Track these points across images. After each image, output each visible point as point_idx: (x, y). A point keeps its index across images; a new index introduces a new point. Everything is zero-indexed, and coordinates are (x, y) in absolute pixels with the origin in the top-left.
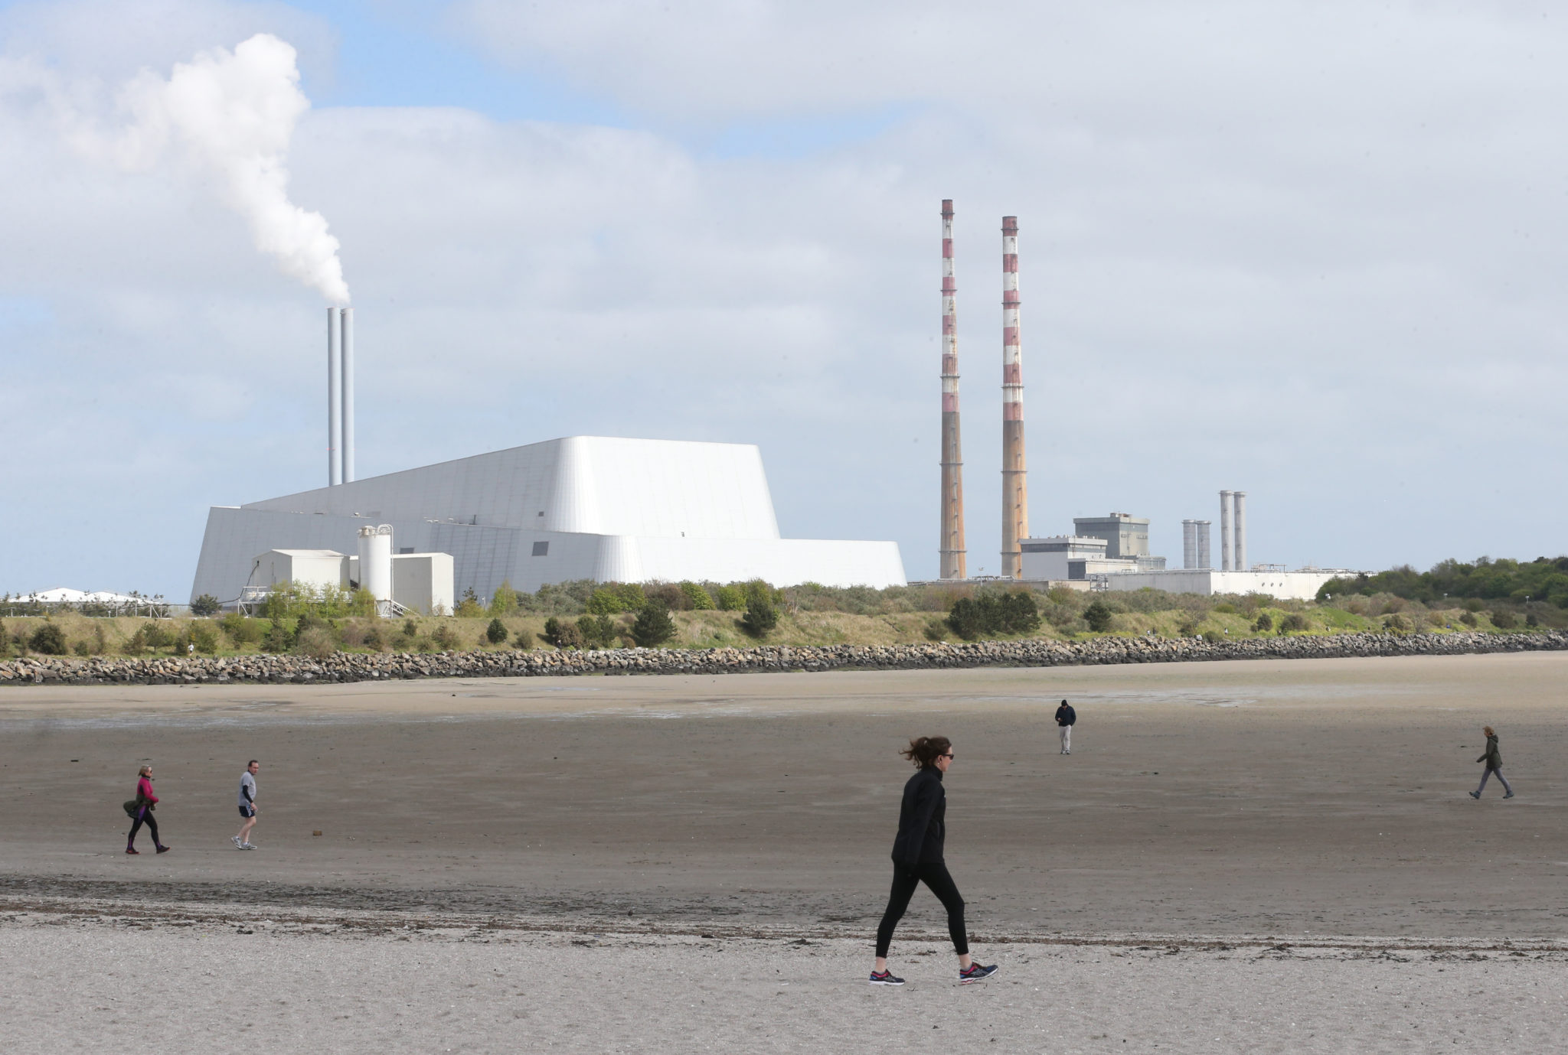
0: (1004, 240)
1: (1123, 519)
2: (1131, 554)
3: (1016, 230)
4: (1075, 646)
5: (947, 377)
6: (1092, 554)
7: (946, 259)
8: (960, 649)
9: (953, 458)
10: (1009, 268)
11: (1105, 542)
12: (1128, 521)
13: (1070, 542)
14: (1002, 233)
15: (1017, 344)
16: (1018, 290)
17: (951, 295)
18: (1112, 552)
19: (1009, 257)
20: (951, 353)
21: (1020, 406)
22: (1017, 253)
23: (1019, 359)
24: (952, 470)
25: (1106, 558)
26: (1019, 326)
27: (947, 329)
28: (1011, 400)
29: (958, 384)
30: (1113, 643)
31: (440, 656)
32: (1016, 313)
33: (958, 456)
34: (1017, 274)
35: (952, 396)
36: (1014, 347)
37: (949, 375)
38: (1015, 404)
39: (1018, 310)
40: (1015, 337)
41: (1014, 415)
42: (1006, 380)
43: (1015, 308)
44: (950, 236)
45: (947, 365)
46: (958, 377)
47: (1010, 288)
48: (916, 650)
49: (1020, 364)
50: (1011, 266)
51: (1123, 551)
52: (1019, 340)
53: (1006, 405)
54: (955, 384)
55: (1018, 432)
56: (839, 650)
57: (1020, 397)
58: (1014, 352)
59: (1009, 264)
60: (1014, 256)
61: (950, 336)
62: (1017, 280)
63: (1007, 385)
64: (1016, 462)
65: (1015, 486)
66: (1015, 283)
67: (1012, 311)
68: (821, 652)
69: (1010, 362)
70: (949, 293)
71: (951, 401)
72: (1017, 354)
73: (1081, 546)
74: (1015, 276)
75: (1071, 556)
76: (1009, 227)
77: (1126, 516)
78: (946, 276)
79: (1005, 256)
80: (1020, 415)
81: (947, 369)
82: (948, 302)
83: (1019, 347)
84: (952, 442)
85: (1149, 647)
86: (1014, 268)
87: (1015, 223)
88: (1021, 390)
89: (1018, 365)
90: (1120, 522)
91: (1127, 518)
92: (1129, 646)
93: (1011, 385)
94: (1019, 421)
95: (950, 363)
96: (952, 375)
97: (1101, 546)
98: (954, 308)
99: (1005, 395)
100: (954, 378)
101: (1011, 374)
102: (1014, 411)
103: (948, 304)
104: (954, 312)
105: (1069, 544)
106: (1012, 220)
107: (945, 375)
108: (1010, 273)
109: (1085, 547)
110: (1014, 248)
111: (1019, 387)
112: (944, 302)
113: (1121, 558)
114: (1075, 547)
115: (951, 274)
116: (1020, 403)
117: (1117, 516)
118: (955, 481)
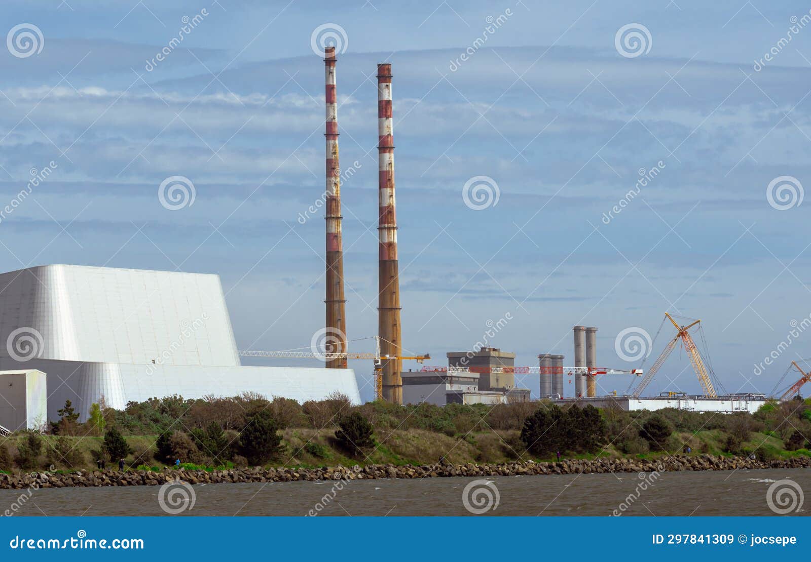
0: (379, 87)
1: (493, 354)
2: (501, 386)
3: (390, 77)
4: (648, 465)
5: (331, 218)
6: (468, 386)
7: (329, 104)
8: (546, 467)
9: (337, 295)
10: (384, 114)
11: (477, 375)
12: (497, 355)
13: (448, 375)
14: (377, 80)
15: (391, 187)
16: (392, 134)
17: (334, 139)
18: (484, 385)
19: (384, 103)
20: (335, 195)
21: (395, 247)
22: (391, 99)
23: (394, 201)
24: (336, 306)
25: (479, 390)
26: (393, 169)
27: (331, 172)
28: (386, 241)
29: (341, 225)
30: (679, 461)
31: (75, 476)
32: (390, 158)
33: (341, 294)
34: (391, 119)
35: (336, 236)
36: (389, 190)
37: (333, 216)
38: (391, 245)
39: (392, 154)
40: (389, 180)
41: (389, 255)
42: (382, 222)
43: (390, 152)
44: (333, 82)
45: (331, 206)
46: (341, 218)
47: (385, 133)
48: (507, 469)
49: (394, 206)
50: (386, 112)
51: (493, 384)
52: (393, 182)
53: (381, 246)
54: (338, 225)
55: (393, 271)
56: (439, 469)
57: (395, 237)
58: (388, 195)
59: (384, 110)
60: (388, 103)
61: (333, 179)
62: (391, 125)
63: (383, 226)
64: (392, 298)
65: (390, 322)
66: (389, 128)
67: (387, 155)
68: (424, 472)
69: (386, 204)
70: (332, 137)
71: (335, 241)
72: (391, 196)
73: (457, 379)
74: (390, 122)
75: (448, 387)
76: (384, 74)
77: (494, 350)
78: (330, 121)
79: (380, 102)
80: (395, 255)
81: (331, 210)
82: (331, 146)
83: (394, 189)
84: (335, 280)
85: (712, 466)
86: (388, 114)
87: (389, 70)
88: (396, 231)
89: (393, 207)
90: (490, 356)
91: (497, 353)
92: (695, 465)
93: (386, 226)
94: (394, 261)
95: (334, 204)
96: (335, 216)
97: (474, 378)
98: (337, 152)
99: (381, 237)
100: (338, 218)
101: (386, 216)
102: (389, 250)
103: (331, 148)
104: (338, 155)
105: (448, 376)
106: (387, 67)
107: (329, 216)
108: (384, 119)
109: (461, 379)
110: (388, 95)
111: (394, 228)
112: (328, 146)
113: (492, 389)
114: (452, 380)
115: (334, 118)
116: (394, 243)
117: (487, 350)
118: (338, 318)
